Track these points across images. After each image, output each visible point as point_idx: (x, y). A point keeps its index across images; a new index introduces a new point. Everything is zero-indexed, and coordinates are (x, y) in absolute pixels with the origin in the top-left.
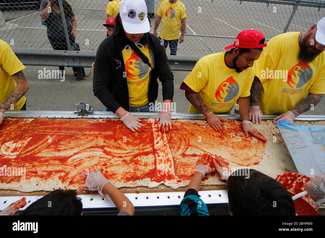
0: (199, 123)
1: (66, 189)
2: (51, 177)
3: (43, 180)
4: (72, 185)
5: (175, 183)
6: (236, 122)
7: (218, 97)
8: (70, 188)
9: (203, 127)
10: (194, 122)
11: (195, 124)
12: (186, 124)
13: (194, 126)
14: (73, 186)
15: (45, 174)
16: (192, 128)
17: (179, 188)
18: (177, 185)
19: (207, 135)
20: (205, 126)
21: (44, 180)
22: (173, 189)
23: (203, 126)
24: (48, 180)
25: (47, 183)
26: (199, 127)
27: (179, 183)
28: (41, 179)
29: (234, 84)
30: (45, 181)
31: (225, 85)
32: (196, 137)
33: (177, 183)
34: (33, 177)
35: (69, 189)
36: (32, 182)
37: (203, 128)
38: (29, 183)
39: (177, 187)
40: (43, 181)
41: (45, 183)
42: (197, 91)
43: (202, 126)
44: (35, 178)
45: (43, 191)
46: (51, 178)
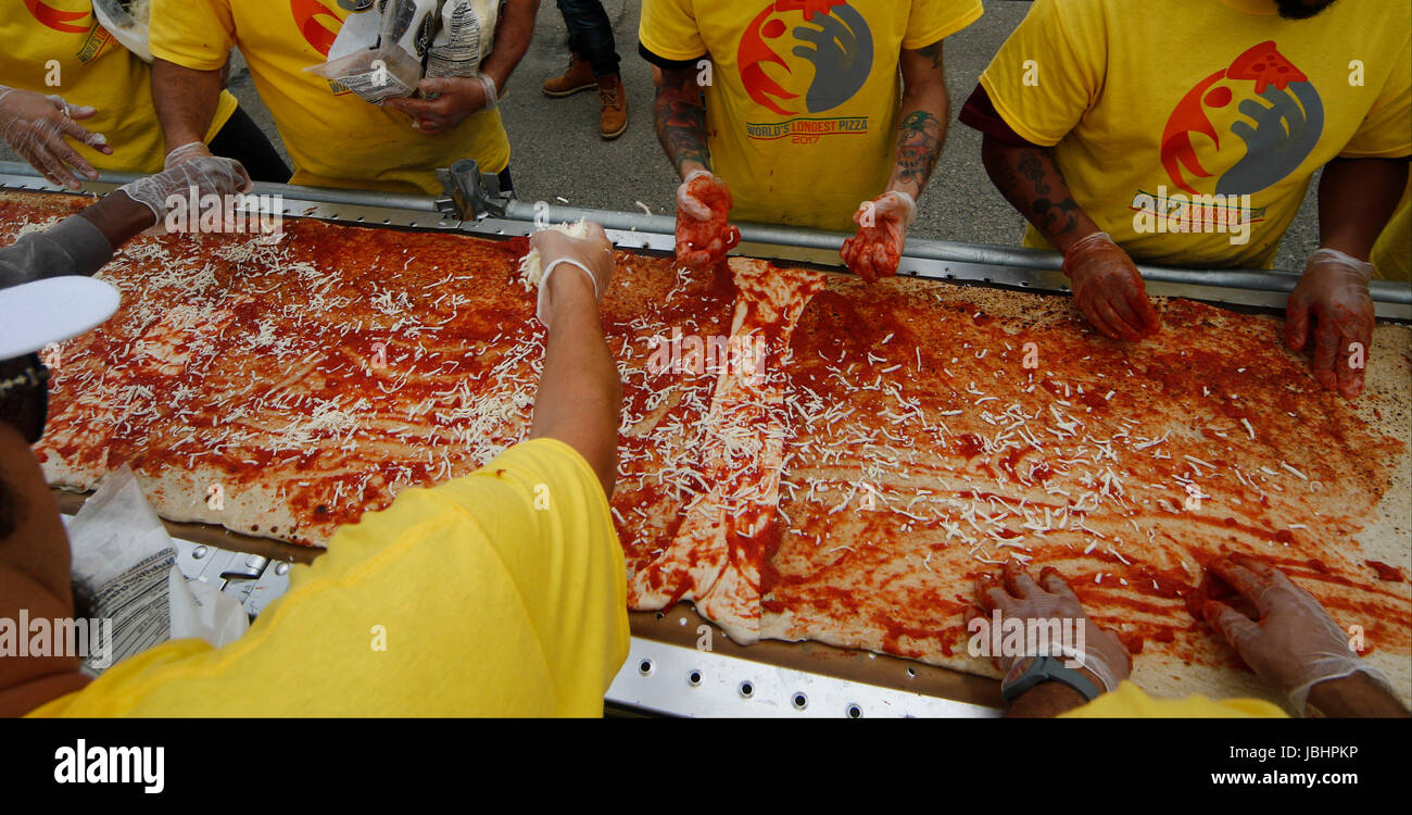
0: (986, 307)
1: (295, 537)
2: (262, 477)
3: (234, 482)
4: (321, 526)
5: (748, 613)
6: (1222, 319)
7: (1181, 165)
8: (309, 538)
9: (1005, 328)
10: (960, 296)
11: (966, 307)
12: (912, 302)
13: (954, 318)
14: (324, 530)
15: (247, 459)
16: (938, 331)
17: (761, 640)
18: (754, 622)
19: (1012, 379)
20: (1016, 322)
21: (236, 481)
22: (729, 638)
23: (1004, 324)
24: (248, 485)
25: (241, 497)
26: (982, 328)
27: (770, 617)
28: (229, 476)
29: (1288, 91)
30: (238, 490)
31: (1223, 97)
32: (943, 381)
33: (759, 616)
34: (206, 463)
35: (305, 540)
36: (197, 485)
37: (1003, 335)
38: (186, 485)
39: (755, 635)
40: (232, 487)
41: (233, 497)
42: (1044, 138)
43: (996, 324)
44: (210, 467)
45: (221, 527)
46: (262, 480)
